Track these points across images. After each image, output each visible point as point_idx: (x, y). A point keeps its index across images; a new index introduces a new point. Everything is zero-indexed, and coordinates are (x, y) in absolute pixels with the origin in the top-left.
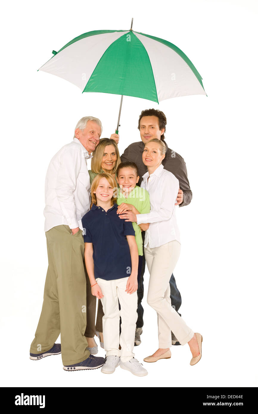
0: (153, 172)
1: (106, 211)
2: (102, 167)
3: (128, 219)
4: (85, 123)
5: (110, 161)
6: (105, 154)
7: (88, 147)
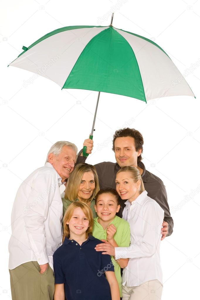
0: (135, 199)
1: (81, 244)
2: (79, 195)
3: (106, 252)
4: (60, 148)
5: (87, 190)
6: (83, 181)
7: (61, 173)
